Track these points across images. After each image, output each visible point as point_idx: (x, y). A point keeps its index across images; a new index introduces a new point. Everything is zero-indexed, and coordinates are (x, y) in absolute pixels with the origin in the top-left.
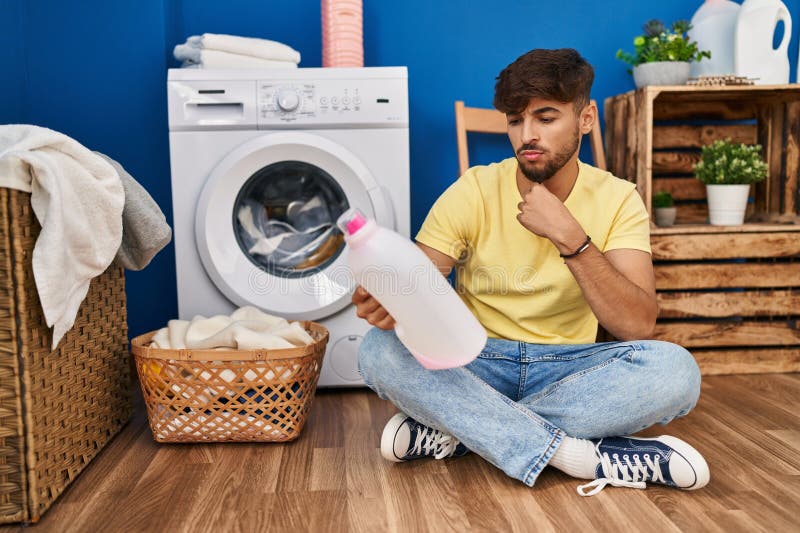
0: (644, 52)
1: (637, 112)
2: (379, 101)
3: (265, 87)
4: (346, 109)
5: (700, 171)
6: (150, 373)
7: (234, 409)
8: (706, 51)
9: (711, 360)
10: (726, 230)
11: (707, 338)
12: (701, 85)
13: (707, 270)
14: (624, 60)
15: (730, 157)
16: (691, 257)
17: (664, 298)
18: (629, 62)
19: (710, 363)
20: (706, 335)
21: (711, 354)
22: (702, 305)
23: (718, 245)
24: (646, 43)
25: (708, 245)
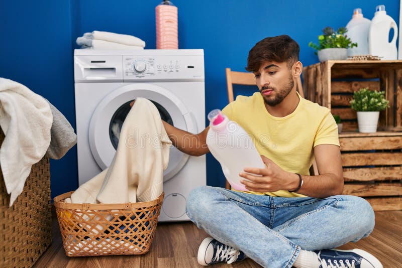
0: (324, 43)
1: (322, 74)
2: (189, 67)
3: (127, 59)
4: (171, 71)
5: (354, 105)
6: (65, 217)
7: (113, 237)
8: (355, 43)
10: (369, 135)
11: (361, 192)
12: (354, 60)
13: (360, 156)
14: (312, 47)
15: (370, 98)
16: (352, 149)
18: (315, 49)
20: (360, 190)
22: (358, 175)
23: (365, 143)
24: (325, 39)
25: (360, 143)
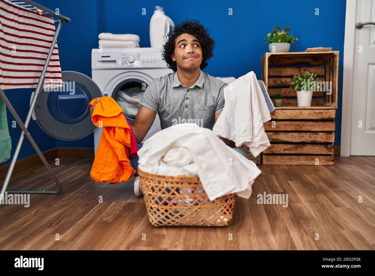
0: (271, 39)
3: (124, 55)
4: (151, 62)
9: (293, 159)
11: (291, 150)
14: (266, 41)
16: (284, 118)
17: (273, 134)
19: (292, 160)
20: (291, 149)
21: (293, 157)
22: (289, 137)
23: (295, 114)
24: (272, 36)
25: (291, 114)
